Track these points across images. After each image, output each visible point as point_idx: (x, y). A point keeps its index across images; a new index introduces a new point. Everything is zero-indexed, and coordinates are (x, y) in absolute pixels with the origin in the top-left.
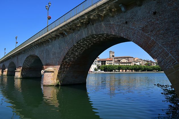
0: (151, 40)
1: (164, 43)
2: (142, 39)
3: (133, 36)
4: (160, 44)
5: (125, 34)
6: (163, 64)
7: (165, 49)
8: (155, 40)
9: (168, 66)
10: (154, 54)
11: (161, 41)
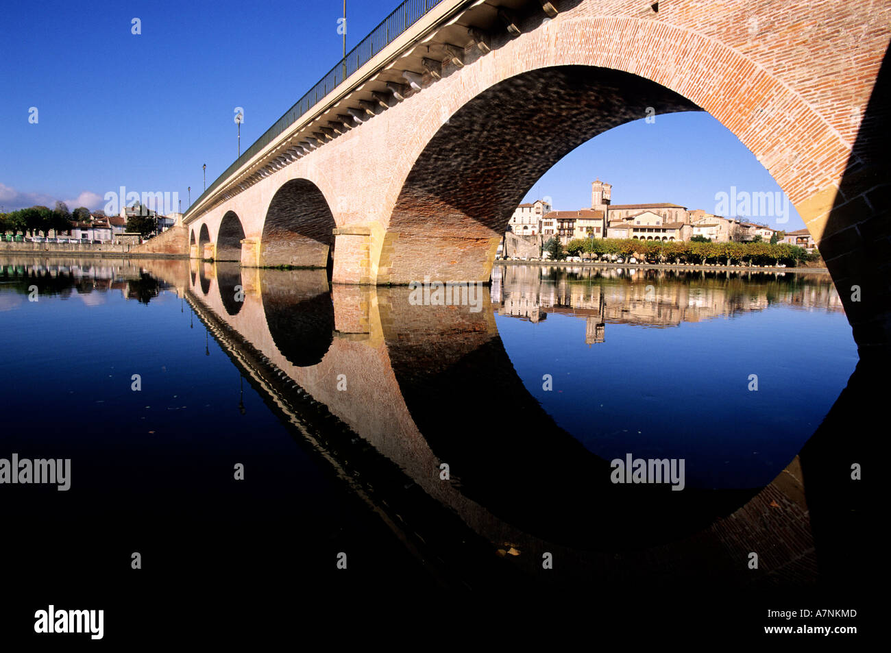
0: (753, 76)
1: (808, 83)
2: (715, 75)
3: (678, 63)
4: (792, 90)
5: (645, 61)
6: (795, 174)
7: (812, 107)
8: (770, 73)
9: (816, 182)
10: (763, 134)
11: (800, 72)
